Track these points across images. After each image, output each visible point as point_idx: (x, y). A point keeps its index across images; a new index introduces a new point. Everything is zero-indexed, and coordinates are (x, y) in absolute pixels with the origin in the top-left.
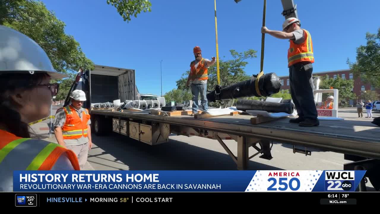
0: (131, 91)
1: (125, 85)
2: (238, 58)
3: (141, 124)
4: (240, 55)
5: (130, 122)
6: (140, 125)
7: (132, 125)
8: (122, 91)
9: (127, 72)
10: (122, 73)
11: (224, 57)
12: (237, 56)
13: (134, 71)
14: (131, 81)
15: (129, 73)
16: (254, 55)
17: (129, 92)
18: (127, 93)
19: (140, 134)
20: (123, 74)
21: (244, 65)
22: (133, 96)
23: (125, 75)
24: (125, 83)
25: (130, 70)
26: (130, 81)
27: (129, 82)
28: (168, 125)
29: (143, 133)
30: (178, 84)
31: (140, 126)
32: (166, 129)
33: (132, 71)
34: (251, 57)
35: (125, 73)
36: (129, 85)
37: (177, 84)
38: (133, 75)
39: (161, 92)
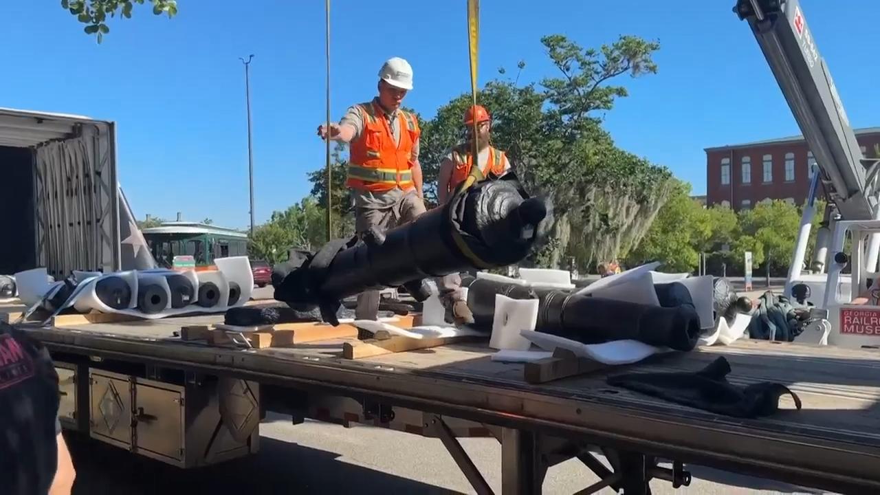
0: (98, 221)
1: (70, 193)
2: (576, 72)
3: (140, 380)
4: (588, 59)
5: (91, 370)
6: (135, 383)
7: (102, 384)
8: (53, 219)
9: (76, 129)
10: (54, 137)
11: (521, 66)
12: (574, 64)
13: (111, 126)
14: (98, 174)
15: (87, 135)
16: (646, 61)
17: (89, 223)
18: (79, 230)
19: (134, 425)
20: (59, 140)
21: (606, 104)
22: (109, 244)
23: (70, 147)
24: (69, 179)
25: (94, 126)
26: (92, 173)
27: (87, 175)
28: (255, 386)
29: (148, 418)
30: (318, 187)
31: (138, 386)
32: (245, 400)
33: (103, 129)
34: (630, 71)
35: (69, 136)
36: (88, 189)
37: (312, 185)
38: (104, 144)
39: (251, 213)
